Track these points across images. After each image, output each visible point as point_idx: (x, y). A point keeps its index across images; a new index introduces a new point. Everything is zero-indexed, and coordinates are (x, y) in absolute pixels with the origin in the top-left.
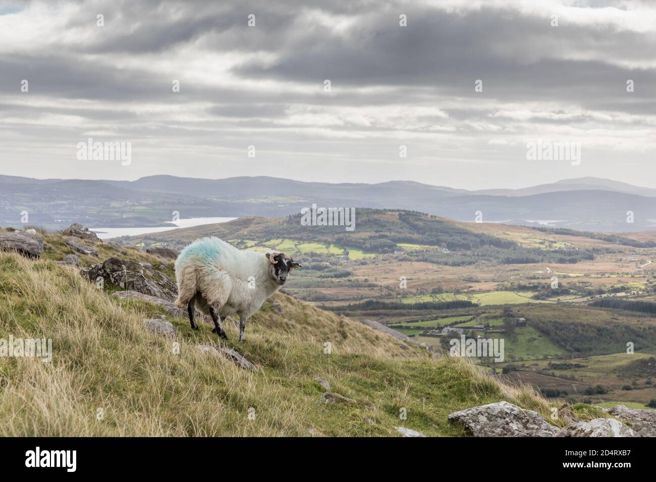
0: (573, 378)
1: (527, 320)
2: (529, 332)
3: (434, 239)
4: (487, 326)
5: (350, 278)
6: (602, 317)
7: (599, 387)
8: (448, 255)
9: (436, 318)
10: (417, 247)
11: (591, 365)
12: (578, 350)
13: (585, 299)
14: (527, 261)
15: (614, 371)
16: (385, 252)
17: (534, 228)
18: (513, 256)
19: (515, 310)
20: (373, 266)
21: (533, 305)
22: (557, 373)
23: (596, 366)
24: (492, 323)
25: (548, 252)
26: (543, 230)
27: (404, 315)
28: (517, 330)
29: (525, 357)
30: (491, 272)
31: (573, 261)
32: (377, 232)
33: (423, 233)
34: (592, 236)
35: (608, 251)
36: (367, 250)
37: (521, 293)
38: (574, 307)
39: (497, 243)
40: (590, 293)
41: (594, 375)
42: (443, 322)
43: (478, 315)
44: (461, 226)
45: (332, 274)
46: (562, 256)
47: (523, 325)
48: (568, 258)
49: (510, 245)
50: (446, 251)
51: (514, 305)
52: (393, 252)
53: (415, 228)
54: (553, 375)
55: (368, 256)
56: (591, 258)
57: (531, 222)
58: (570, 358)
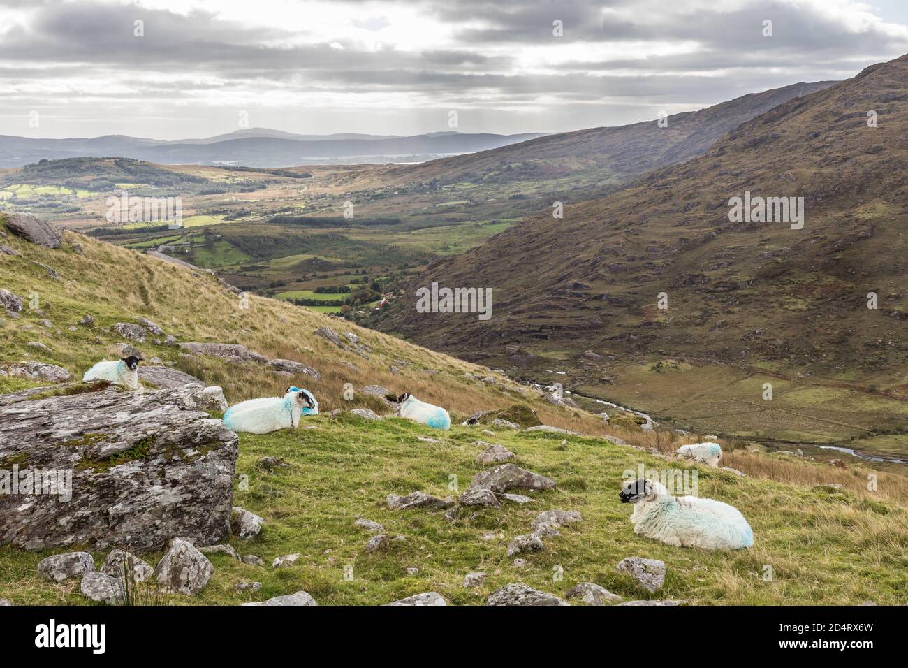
0: (260, 277)
1: (222, 236)
2: (224, 245)
3: (144, 179)
4: (193, 243)
5: (80, 212)
6: (277, 230)
7: (279, 281)
8: (156, 190)
9: (153, 239)
10: (131, 186)
11: (272, 266)
12: (261, 256)
13: (262, 218)
14: (217, 192)
15: (289, 269)
16: (106, 191)
17: (220, 167)
18: (206, 189)
19: (212, 229)
20: (98, 202)
21: (225, 224)
22: (248, 273)
23: (276, 267)
24: (196, 240)
25: (232, 184)
26: (227, 168)
27: (126, 238)
28: (215, 244)
29: (223, 264)
30: (190, 202)
31: (251, 191)
32: (98, 175)
33: (135, 175)
34: (263, 171)
35: (276, 182)
36: (91, 190)
37: (215, 217)
38: (255, 224)
39: (193, 180)
40: (265, 214)
41: (274, 273)
42: (158, 241)
43: (185, 235)
44: (164, 168)
45: (65, 210)
46: (243, 187)
47: (220, 240)
48: (247, 188)
49: (202, 180)
50: (154, 188)
51: (211, 226)
52: (113, 190)
53: (129, 171)
54: (245, 275)
55: (93, 194)
56: (264, 188)
57: (216, 163)
58: (257, 262)
